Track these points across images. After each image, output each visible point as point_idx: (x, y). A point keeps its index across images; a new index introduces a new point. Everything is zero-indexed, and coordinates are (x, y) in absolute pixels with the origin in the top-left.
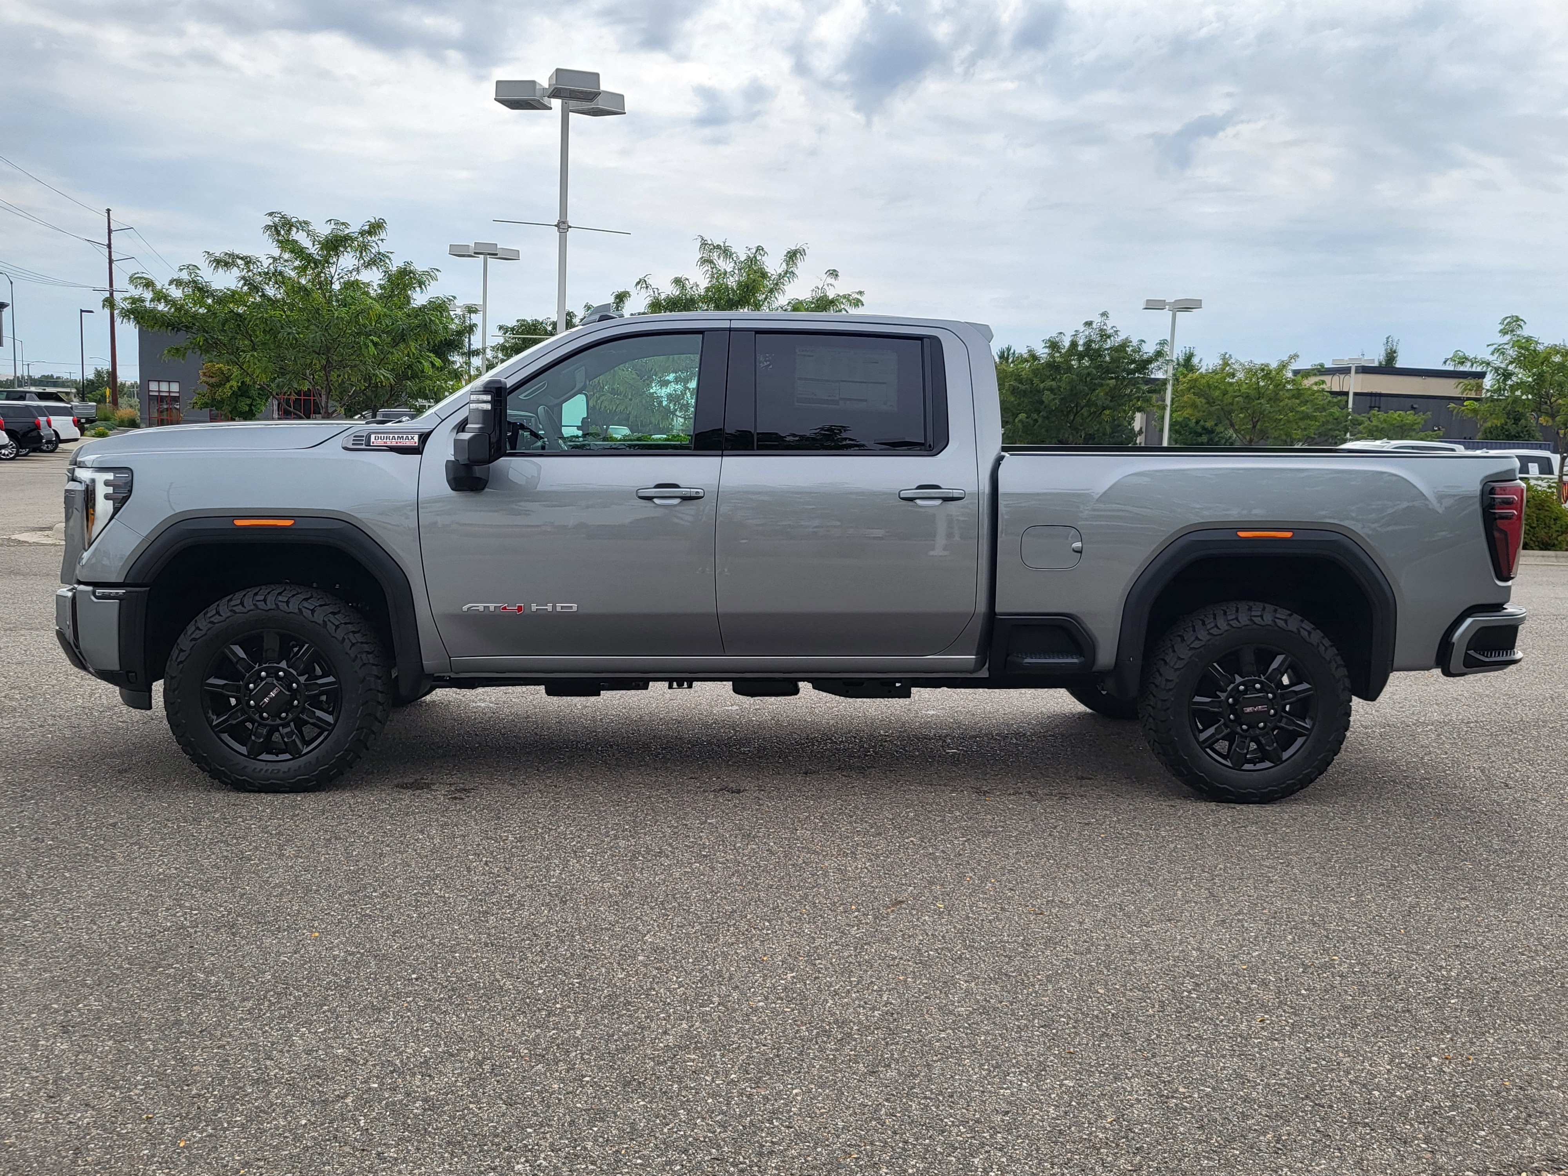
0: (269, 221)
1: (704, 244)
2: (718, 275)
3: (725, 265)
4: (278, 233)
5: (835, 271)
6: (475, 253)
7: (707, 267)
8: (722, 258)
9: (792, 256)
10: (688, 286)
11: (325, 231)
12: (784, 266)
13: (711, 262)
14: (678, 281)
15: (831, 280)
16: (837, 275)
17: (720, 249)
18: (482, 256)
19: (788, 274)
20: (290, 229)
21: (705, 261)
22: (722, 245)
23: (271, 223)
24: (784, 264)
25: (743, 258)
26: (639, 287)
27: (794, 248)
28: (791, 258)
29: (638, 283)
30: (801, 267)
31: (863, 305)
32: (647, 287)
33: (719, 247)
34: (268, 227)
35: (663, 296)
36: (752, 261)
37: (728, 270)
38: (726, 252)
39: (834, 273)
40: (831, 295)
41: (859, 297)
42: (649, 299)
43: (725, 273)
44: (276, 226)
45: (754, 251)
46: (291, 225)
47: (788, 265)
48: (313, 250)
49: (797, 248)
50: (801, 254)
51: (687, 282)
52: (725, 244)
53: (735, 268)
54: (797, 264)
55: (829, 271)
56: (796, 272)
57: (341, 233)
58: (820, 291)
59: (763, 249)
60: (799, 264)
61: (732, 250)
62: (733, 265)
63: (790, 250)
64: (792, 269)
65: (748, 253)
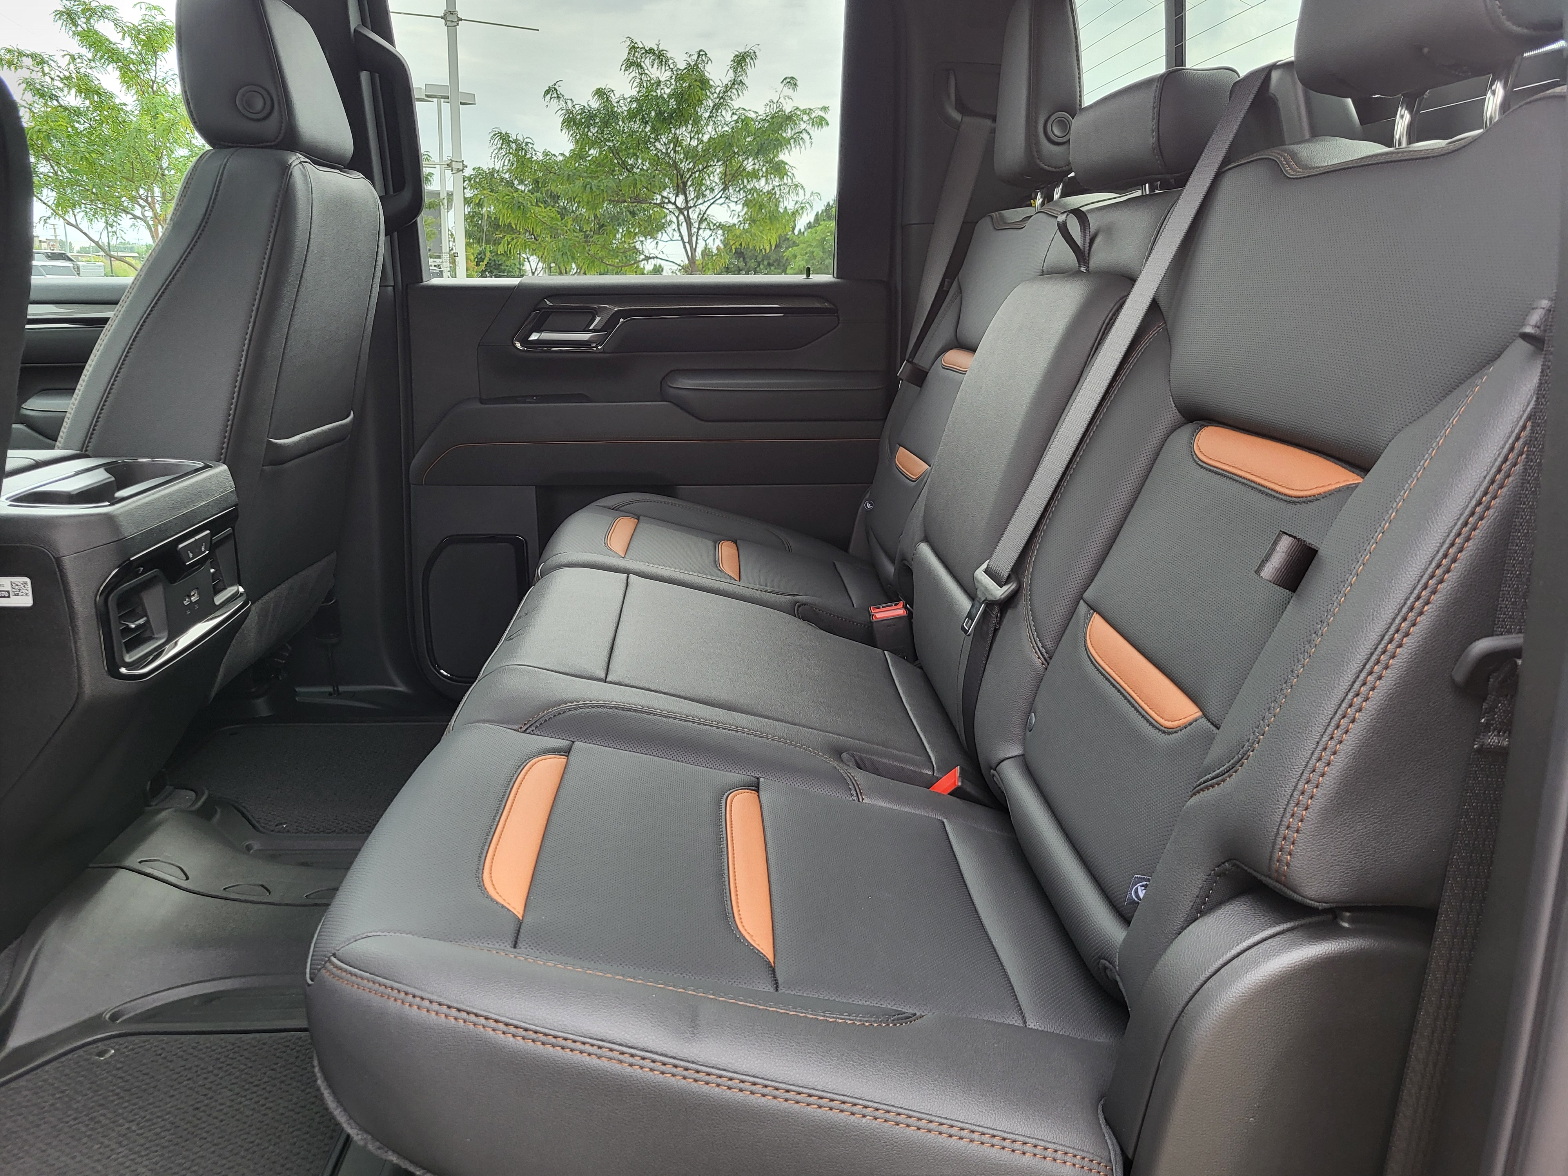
1: (631, 45)
2: (649, 85)
3: (656, 72)
4: (74, 23)
5: (792, 78)
6: (428, 96)
7: (634, 73)
8: (655, 66)
9: (741, 61)
10: (614, 99)
12: (731, 74)
13: (639, 66)
14: (600, 93)
15: (788, 91)
16: (795, 84)
17: (654, 54)
18: (435, 100)
19: (736, 84)
20: (91, 17)
21: (631, 64)
22: (657, 49)
23: (61, 8)
24: (731, 71)
25: (682, 65)
26: (547, 97)
27: (742, 50)
28: (739, 63)
29: (547, 92)
30: (752, 74)
31: (827, 124)
32: (558, 98)
33: (651, 51)
34: (59, 14)
35: (580, 109)
36: (693, 68)
37: (662, 79)
38: (660, 57)
39: (791, 82)
40: (788, 108)
41: (822, 114)
42: (561, 112)
43: (659, 83)
44: (69, 13)
45: (695, 57)
47: (735, 72)
48: (124, 44)
49: (747, 50)
50: (752, 59)
51: (612, 95)
52: (661, 48)
53: (671, 77)
54: (747, 71)
55: (785, 79)
56: (746, 81)
57: (155, 20)
58: (775, 105)
59: (706, 54)
60: (750, 71)
61: (669, 55)
62: (669, 73)
63: (737, 53)
64: (741, 78)
65: (688, 59)
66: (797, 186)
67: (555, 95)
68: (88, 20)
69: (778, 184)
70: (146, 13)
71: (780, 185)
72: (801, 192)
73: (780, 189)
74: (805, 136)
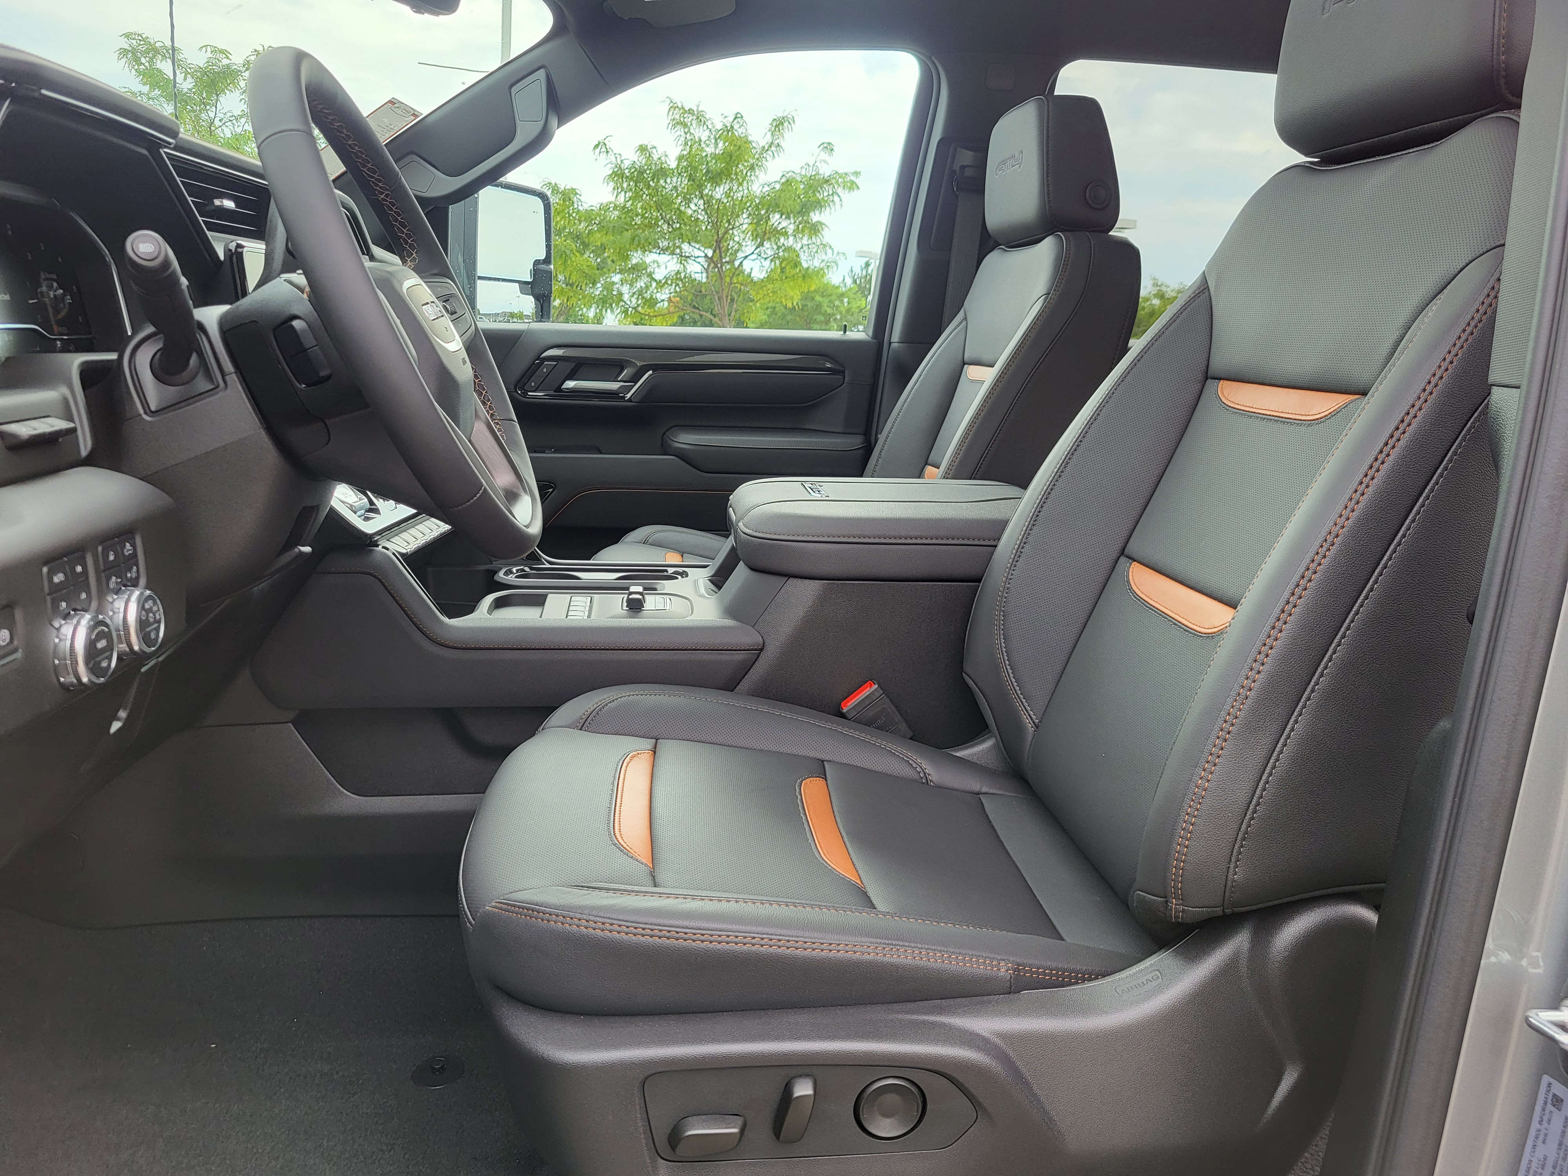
0: (124, 44)
1: (673, 107)
2: (693, 144)
3: (702, 134)
4: (138, 61)
5: (829, 143)
7: (680, 131)
8: (695, 124)
9: (779, 125)
10: (655, 157)
11: (198, 59)
12: (769, 136)
13: (684, 127)
14: (643, 149)
15: (824, 156)
16: (832, 150)
17: (693, 113)
19: (774, 146)
20: (154, 56)
21: (677, 125)
22: (695, 109)
23: (127, 47)
24: (769, 134)
25: (719, 126)
26: (598, 151)
27: (780, 115)
28: (777, 126)
29: (596, 146)
30: (788, 139)
31: (858, 188)
32: (607, 152)
33: (691, 111)
34: (123, 52)
35: (627, 164)
36: (730, 129)
37: (703, 139)
38: (700, 118)
39: (828, 147)
40: (825, 171)
41: (853, 178)
42: (610, 166)
43: (700, 141)
44: (134, 51)
45: (731, 118)
46: (156, 51)
47: (772, 134)
48: (186, 85)
49: (785, 115)
50: (790, 123)
51: (654, 151)
52: (700, 109)
53: (709, 137)
54: (785, 134)
55: (823, 144)
56: (782, 144)
57: (220, 64)
58: (811, 169)
59: (742, 117)
60: (787, 134)
61: (707, 117)
62: (707, 133)
63: (776, 117)
64: (778, 141)
65: (725, 121)
66: (825, 246)
67: (604, 149)
68: (152, 59)
69: (806, 243)
70: (211, 56)
71: (808, 245)
72: (829, 251)
73: (809, 248)
74: (836, 198)
